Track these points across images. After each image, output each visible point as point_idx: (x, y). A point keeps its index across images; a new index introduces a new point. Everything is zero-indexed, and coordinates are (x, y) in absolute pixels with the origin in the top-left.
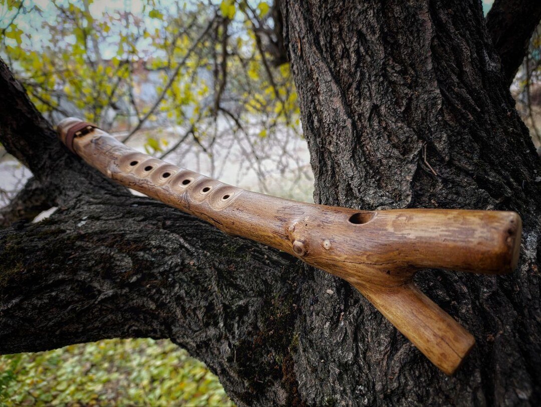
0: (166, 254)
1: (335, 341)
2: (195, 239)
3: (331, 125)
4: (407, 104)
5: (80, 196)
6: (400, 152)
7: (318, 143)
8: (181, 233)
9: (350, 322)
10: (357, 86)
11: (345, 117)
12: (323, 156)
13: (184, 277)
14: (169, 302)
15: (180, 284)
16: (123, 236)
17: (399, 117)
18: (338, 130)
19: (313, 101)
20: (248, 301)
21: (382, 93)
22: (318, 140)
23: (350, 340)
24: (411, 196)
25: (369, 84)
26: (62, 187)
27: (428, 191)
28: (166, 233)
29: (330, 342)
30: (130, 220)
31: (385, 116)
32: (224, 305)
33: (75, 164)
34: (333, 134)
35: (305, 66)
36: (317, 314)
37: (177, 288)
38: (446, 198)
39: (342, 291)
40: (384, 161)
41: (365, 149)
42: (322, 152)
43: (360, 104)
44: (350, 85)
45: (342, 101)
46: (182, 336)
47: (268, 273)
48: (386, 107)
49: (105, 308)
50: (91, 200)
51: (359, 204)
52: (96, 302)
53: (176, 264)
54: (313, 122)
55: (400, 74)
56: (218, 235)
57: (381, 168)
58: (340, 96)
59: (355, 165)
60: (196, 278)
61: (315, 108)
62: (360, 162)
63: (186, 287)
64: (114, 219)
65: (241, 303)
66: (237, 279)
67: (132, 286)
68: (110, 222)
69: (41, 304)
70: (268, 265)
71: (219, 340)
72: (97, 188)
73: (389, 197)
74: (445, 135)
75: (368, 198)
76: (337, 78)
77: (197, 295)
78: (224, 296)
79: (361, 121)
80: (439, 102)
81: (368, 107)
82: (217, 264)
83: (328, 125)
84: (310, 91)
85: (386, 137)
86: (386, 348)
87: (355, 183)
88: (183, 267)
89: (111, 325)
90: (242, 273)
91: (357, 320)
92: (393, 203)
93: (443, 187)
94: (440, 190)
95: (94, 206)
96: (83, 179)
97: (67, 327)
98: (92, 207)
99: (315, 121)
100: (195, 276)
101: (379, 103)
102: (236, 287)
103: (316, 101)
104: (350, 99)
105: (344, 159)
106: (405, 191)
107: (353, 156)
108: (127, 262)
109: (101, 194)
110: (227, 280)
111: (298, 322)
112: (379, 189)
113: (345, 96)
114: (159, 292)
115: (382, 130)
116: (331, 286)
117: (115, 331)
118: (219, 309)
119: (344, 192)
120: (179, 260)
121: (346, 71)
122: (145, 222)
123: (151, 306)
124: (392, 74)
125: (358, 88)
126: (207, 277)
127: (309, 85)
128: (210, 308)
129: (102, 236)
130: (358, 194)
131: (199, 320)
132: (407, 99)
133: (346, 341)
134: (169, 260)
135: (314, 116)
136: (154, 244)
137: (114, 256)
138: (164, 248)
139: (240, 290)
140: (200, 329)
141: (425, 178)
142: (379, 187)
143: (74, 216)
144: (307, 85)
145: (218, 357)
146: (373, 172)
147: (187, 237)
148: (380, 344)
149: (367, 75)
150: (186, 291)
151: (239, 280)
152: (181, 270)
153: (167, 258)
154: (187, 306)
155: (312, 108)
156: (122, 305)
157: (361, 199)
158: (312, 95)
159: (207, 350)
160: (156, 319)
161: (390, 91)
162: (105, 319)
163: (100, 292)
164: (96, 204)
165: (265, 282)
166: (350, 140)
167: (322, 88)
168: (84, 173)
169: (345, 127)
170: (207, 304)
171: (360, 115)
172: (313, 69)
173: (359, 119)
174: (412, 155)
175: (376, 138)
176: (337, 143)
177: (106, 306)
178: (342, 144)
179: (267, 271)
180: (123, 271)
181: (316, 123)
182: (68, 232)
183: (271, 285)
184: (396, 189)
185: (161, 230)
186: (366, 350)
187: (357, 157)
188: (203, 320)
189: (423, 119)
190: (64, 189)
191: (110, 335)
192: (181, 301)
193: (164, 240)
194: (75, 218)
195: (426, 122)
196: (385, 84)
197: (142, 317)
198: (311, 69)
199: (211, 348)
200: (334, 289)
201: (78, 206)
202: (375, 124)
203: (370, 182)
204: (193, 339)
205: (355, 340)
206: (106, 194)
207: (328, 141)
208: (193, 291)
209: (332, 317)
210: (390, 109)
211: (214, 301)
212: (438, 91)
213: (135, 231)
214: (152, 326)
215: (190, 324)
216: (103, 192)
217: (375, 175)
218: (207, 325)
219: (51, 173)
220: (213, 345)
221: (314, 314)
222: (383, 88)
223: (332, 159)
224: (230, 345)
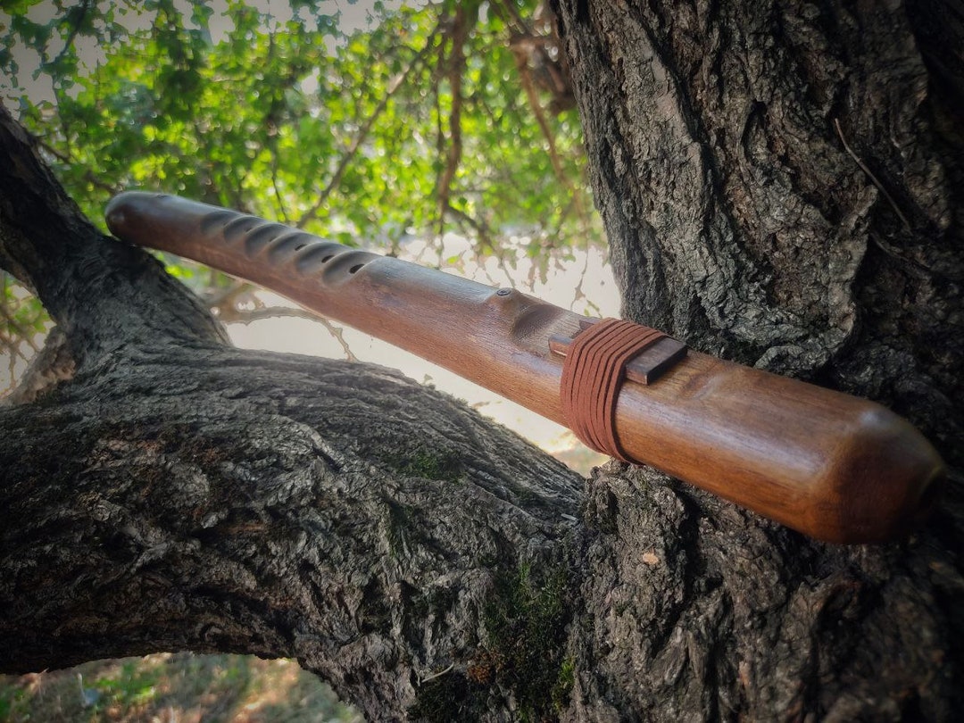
0: (282, 468)
1: (658, 683)
2: (346, 436)
3: (652, 164)
4: (836, 97)
5: (121, 348)
6: (822, 212)
7: (624, 210)
8: (318, 423)
9: (698, 637)
10: (714, 64)
11: (686, 140)
12: (637, 240)
13: (318, 518)
14: (286, 575)
15: (309, 534)
16: (194, 428)
17: (818, 129)
18: (669, 174)
19: (611, 114)
20: (458, 580)
21: (774, 74)
22: (626, 203)
23: (696, 682)
24: (853, 316)
25: (742, 56)
26: (95, 334)
27: (897, 307)
28: (284, 423)
29: (648, 684)
30: (214, 396)
31: (783, 127)
32: (404, 584)
33: (124, 288)
34: (658, 183)
35: (593, 38)
36: (620, 613)
37: (302, 544)
38: (943, 322)
39: (681, 557)
40: (783, 238)
41: (735, 212)
42: (635, 232)
43: (721, 105)
44: (697, 66)
45: (679, 101)
46: (316, 654)
47: (506, 516)
48: (784, 107)
49: (152, 583)
50: (141, 355)
51: (723, 345)
52: (133, 570)
53: (303, 489)
54: (612, 164)
55: (816, 27)
56: (399, 430)
57: (776, 254)
58: (674, 90)
59: (711, 252)
60: (346, 522)
61: (616, 131)
62: (723, 244)
63: (322, 542)
64: (181, 394)
65: (442, 581)
66: (434, 527)
67: (207, 537)
68: (172, 399)
69: (22, 570)
70: (508, 498)
71: (391, 665)
72: (158, 332)
73: (796, 325)
74: (937, 167)
75: (743, 330)
76: (666, 51)
77: (346, 560)
78: (405, 565)
79: (723, 147)
80: (921, 84)
81: (740, 110)
82: (391, 493)
83: (646, 164)
84: (605, 92)
85: (786, 179)
86: (791, 704)
87: (710, 296)
88: (317, 496)
89: (166, 622)
90: (445, 513)
91: (715, 631)
92: (806, 337)
93: (937, 294)
94: (929, 302)
95: (143, 367)
96: (133, 316)
97: (76, 620)
98: (140, 369)
99: (618, 159)
100: (344, 517)
101: (766, 100)
102: (432, 545)
103: (619, 114)
104: (698, 97)
105: (685, 241)
106: (838, 306)
107: (705, 232)
108: (200, 483)
109: (161, 345)
110: (411, 528)
111: (574, 632)
112: (771, 307)
113: (686, 92)
114: (265, 550)
115: (777, 164)
116: (654, 545)
117: (176, 637)
118: (392, 592)
119: (686, 320)
120: (309, 482)
121: (686, 32)
122: (242, 400)
123: (247, 582)
124: (796, 28)
125: (716, 69)
126: (368, 521)
127: (603, 80)
128: (372, 591)
129: (152, 428)
130: (718, 320)
131: (350, 618)
132: (837, 84)
133: (685, 684)
134: (288, 480)
135: (614, 149)
136: (258, 446)
137: (173, 471)
138: (279, 455)
139: (442, 552)
140: (352, 639)
141: (888, 274)
142: (771, 301)
143: (101, 387)
144: (598, 79)
145: (391, 707)
146: (755, 266)
147: (329, 432)
148: (773, 695)
149: (737, 36)
150: (321, 551)
151: (439, 529)
152: (313, 504)
153: (283, 477)
154: (324, 585)
155: (610, 131)
156: (186, 579)
157: (727, 333)
158: (610, 101)
159: (368, 688)
160: (258, 612)
161: (793, 69)
162: (153, 609)
163: (141, 549)
164: (149, 363)
165: (498, 537)
166: (697, 193)
167: (633, 78)
168: (137, 305)
169: (687, 162)
170: (367, 582)
171: (721, 133)
172: (611, 41)
173: (721, 142)
174: (854, 219)
175: (761, 183)
176: (667, 206)
177: (153, 580)
178: (678, 207)
179: (503, 511)
180: (190, 504)
181: (620, 166)
182: (86, 419)
183: (511, 543)
184: (815, 303)
185: (274, 417)
186: (738, 708)
187: (714, 234)
188: (357, 617)
189: (877, 130)
190: (97, 337)
191: (165, 643)
192: (311, 574)
193: (281, 438)
194: (104, 391)
195: (888, 137)
196: (781, 53)
197: (229, 606)
198: (607, 42)
199: (377, 685)
200: (661, 552)
201: (113, 367)
202: (760, 150)
203: (748, 291)
204: (336, 660)
205: (710, 680)
206: (173, 343)
207: (646, 203)
208: (336, 550)
209: (655, 620)
210: (794, 111)
211: (383, 575)
212: (917, 59)
213: (221, 419)
214: (250, 627)
215: (331, 627)
216: (167, 340)
217: (758, 273)
218: (367, 629)
219: (77, 307)
220: (380, 677)
221: (612, 612)
222: (776, 61)
223: (656, 245)
224: (413, 679)
